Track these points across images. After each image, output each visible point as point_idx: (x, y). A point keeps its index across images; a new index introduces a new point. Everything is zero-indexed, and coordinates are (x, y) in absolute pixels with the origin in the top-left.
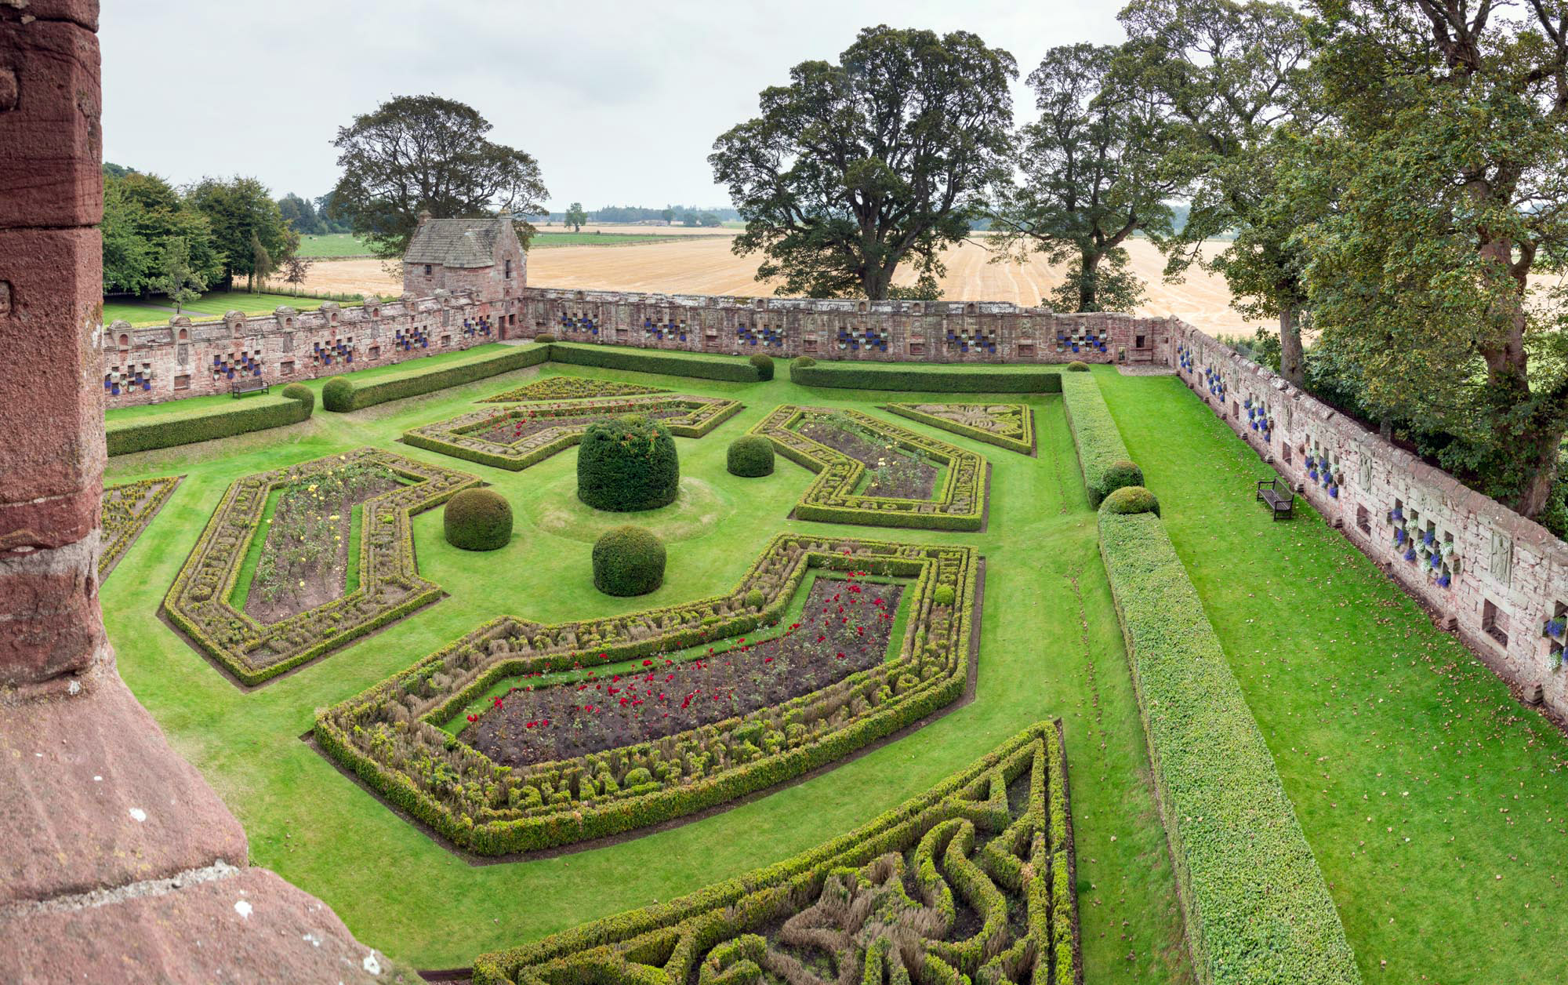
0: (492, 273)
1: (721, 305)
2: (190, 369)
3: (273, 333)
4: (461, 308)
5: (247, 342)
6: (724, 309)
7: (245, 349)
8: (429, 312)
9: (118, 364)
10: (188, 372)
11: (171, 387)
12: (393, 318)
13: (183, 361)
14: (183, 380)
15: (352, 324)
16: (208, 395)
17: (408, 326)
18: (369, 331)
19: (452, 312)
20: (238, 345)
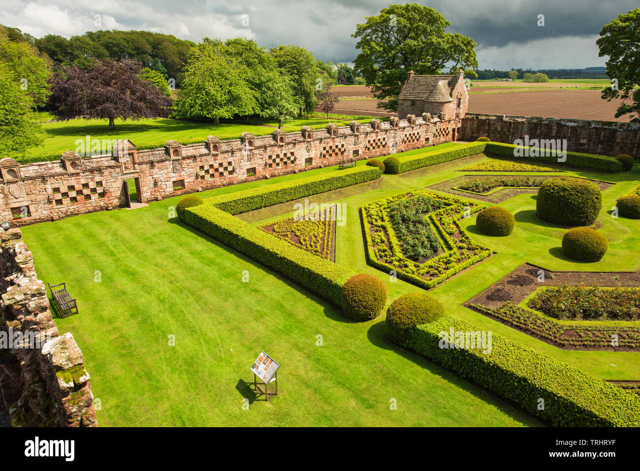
0: (451, 105)
1: (593, 126)
2: (312, 154)
3: (350, 135)
4: (435, 123)
5: (337, 140)
6: (594, 128)
7: (337, 144)
8: (420, 125)
9: (279, 153)
10: (311, 156)
11: (304, 164)
12: (404, 128)
13: (308, 151)
14: (309, 160)
15: (386, 131)
16: (320, 167)
17: (411, 132)
18: (393, 135)
19: (431, 125)
20: (334, 142)
